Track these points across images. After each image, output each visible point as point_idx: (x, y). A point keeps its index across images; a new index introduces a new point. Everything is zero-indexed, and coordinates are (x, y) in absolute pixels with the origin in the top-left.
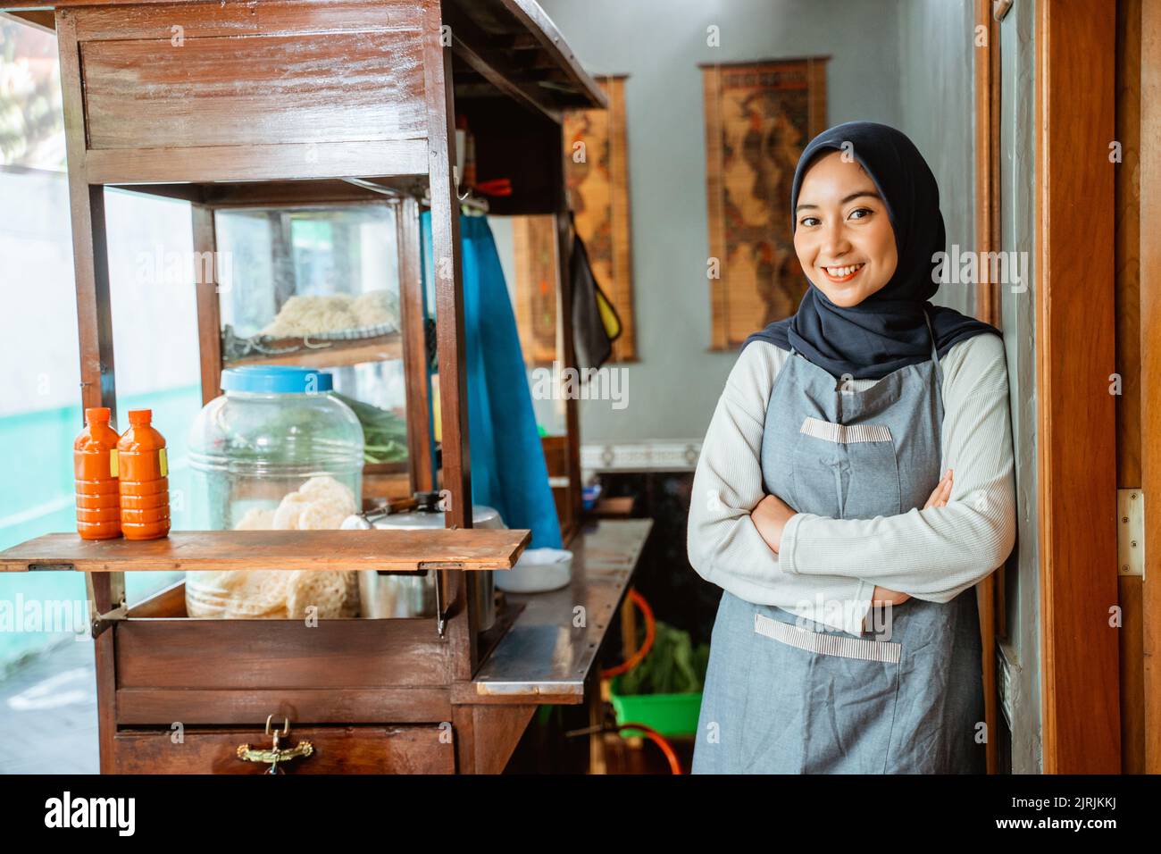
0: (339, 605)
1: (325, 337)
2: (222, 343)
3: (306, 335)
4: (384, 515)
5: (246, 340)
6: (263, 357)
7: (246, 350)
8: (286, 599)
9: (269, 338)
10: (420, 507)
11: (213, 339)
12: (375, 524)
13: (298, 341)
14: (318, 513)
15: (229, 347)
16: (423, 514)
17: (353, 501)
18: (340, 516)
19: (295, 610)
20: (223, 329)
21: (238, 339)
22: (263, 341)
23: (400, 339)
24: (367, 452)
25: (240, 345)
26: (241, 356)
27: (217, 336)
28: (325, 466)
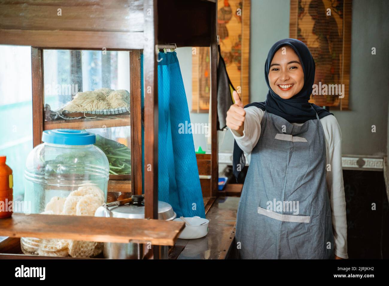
0: (94, 247)
1: (94, 113)
2: (44, 113)
3: (85, 111)
4: (117, 206)
5: (55, 112)
6: (64, 121)
7: (56, 117)
8: (68, 244)
9: (67, 112)
10: (134, 203)
11: (40, 112)
12: (112, 211)
13: (81, 114)
14: (86, 202)
15: (47, 115)
16: (136, 206)
17: (103, 197)
18: (96, 204)
19: (72, 250)
20: (45, 106)
21: (52, 112)
22: (64, 114)
23: (130, 116)
24: (111, 169)
25: (53, 114)
26: (53, 120)
27: (42, 110)
28: (90, 178)
